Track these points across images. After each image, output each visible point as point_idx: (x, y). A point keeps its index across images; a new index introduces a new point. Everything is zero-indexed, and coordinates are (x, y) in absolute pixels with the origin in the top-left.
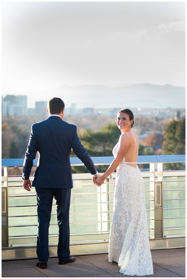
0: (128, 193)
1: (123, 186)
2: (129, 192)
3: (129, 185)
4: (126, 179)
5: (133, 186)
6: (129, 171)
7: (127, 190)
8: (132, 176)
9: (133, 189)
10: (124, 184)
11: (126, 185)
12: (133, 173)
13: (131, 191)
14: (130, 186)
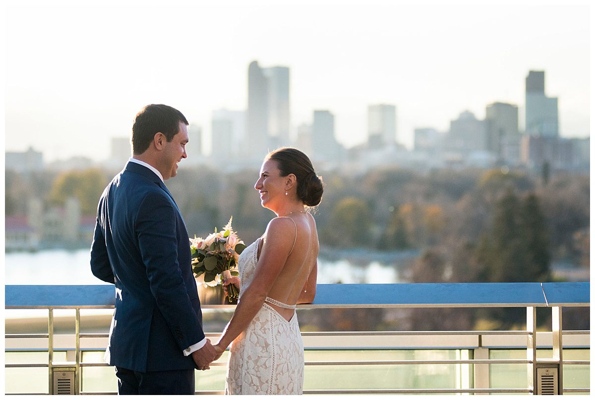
0: (258, 384)
1: (247, 362)
2: (262, 383)
3: (265, 364)
4: (258, 342)
5: (275, 367)
6: (270, 323)
7: (257, 376)
8: (275, 339)
9: (274, 375)
10: (249, 357)
11: (256, 362)
12: (279, 332)
13: (267, 382)
14: (266, 367)
